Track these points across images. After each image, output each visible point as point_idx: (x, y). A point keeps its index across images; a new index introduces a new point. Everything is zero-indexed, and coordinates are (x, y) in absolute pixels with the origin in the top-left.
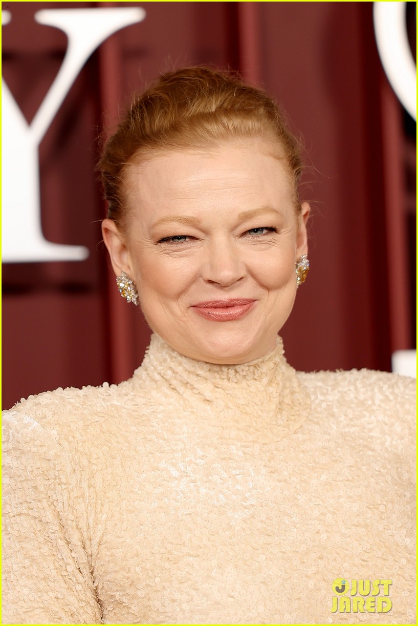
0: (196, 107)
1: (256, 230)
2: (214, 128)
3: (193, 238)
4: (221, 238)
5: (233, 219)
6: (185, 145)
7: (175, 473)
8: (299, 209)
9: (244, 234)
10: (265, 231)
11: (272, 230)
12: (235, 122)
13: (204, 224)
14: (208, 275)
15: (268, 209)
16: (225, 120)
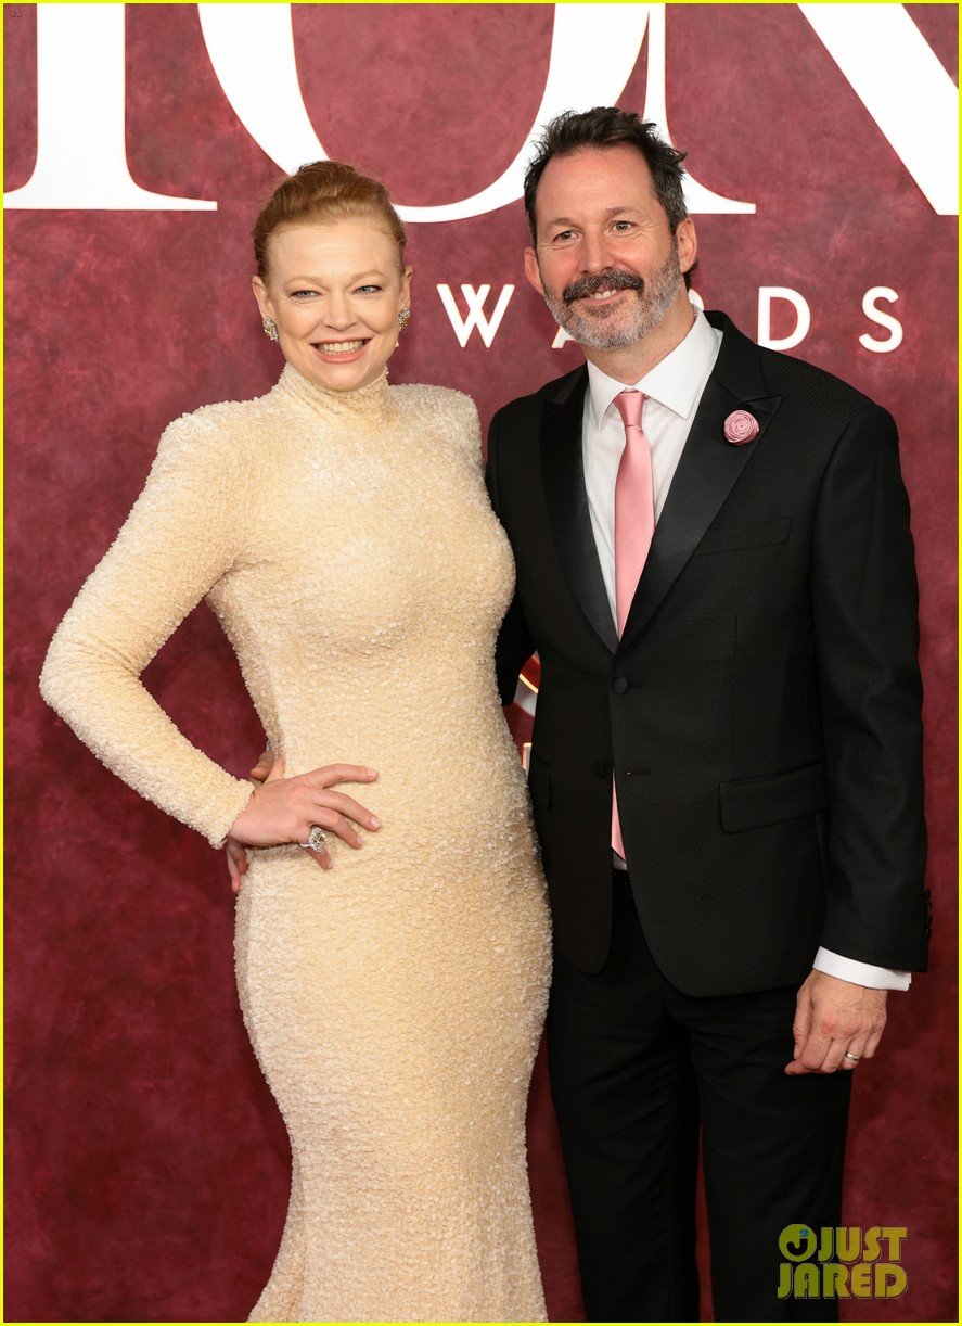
0: (321, 193)
1: (363, 289)
2: (334, 209)
3: (318, 294)
4: (337, 294)
5: (348, 280)
6: (313, 221)
7: (316, 466)
8: (403, 271)
9: (356, 291)
10: (372, 289)
11: (378, 288)
12: (352, 205)
13: (325, 283)
14: (327, 322)
15: (375, 272)
16: (344, 204)
